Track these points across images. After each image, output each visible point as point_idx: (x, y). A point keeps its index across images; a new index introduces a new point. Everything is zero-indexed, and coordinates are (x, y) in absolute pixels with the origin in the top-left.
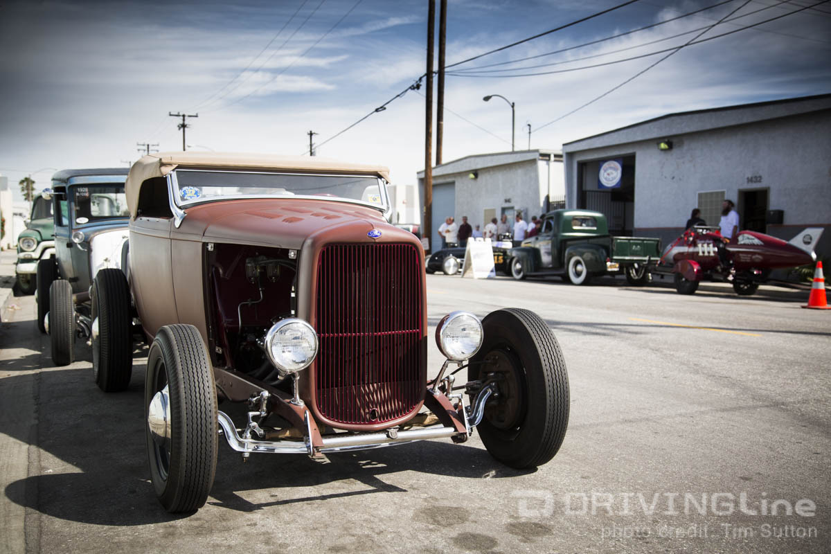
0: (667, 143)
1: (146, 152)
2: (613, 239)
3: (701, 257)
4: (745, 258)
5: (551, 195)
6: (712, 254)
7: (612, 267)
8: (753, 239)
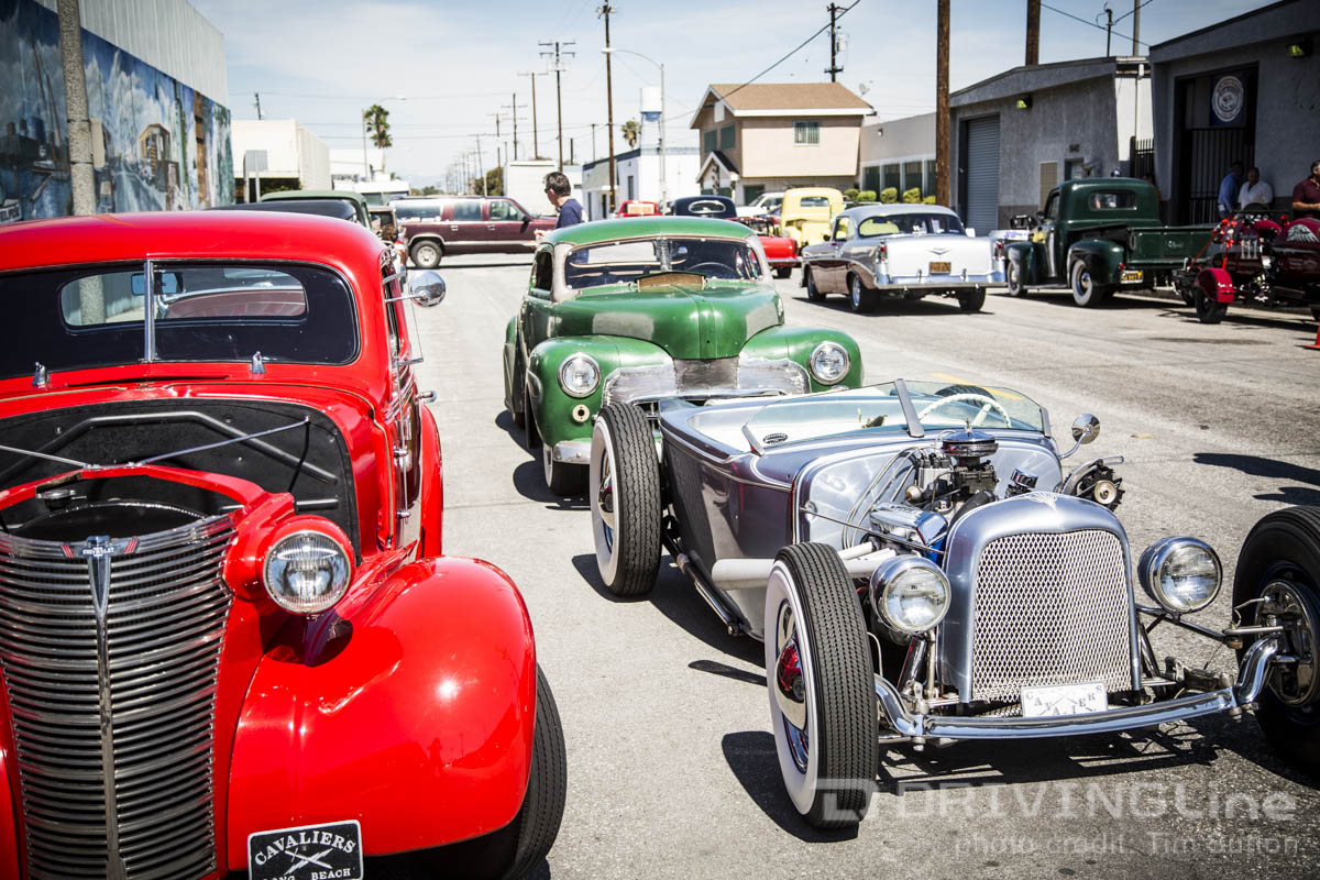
0: (1300, 45)
1: (554, 56)
2: (1130, 232)
3: (1243, 261)
4: (1295, 264)
5: (1138, 139)
6: (1255, 257)
7: (1130, 277)
8: (1307, 233)
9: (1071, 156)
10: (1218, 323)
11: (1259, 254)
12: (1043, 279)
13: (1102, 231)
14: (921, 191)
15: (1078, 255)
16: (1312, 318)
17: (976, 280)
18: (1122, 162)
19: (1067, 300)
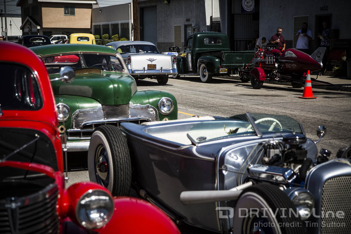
2: (222, 53)
3: (267, 65)
4: (288, 66)
5: (213, 17)
6: (272, 63)
7: (223, 71)
8: (292, 54)
9: (187, 23)
10: (259, 88)
11: (274, 62)
12: (186, 71)
13: (211, 53)
14: (119, 36)
15: (202, 62)
16: (292, 87)
17: (165, 72)
18: (207, 26)
19: (198, 80)
